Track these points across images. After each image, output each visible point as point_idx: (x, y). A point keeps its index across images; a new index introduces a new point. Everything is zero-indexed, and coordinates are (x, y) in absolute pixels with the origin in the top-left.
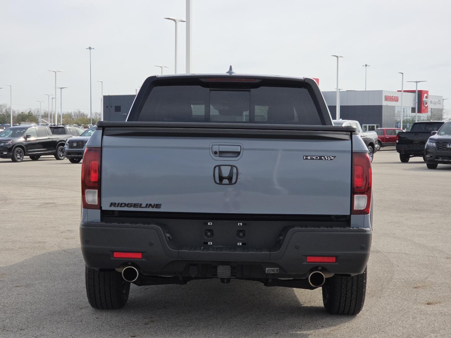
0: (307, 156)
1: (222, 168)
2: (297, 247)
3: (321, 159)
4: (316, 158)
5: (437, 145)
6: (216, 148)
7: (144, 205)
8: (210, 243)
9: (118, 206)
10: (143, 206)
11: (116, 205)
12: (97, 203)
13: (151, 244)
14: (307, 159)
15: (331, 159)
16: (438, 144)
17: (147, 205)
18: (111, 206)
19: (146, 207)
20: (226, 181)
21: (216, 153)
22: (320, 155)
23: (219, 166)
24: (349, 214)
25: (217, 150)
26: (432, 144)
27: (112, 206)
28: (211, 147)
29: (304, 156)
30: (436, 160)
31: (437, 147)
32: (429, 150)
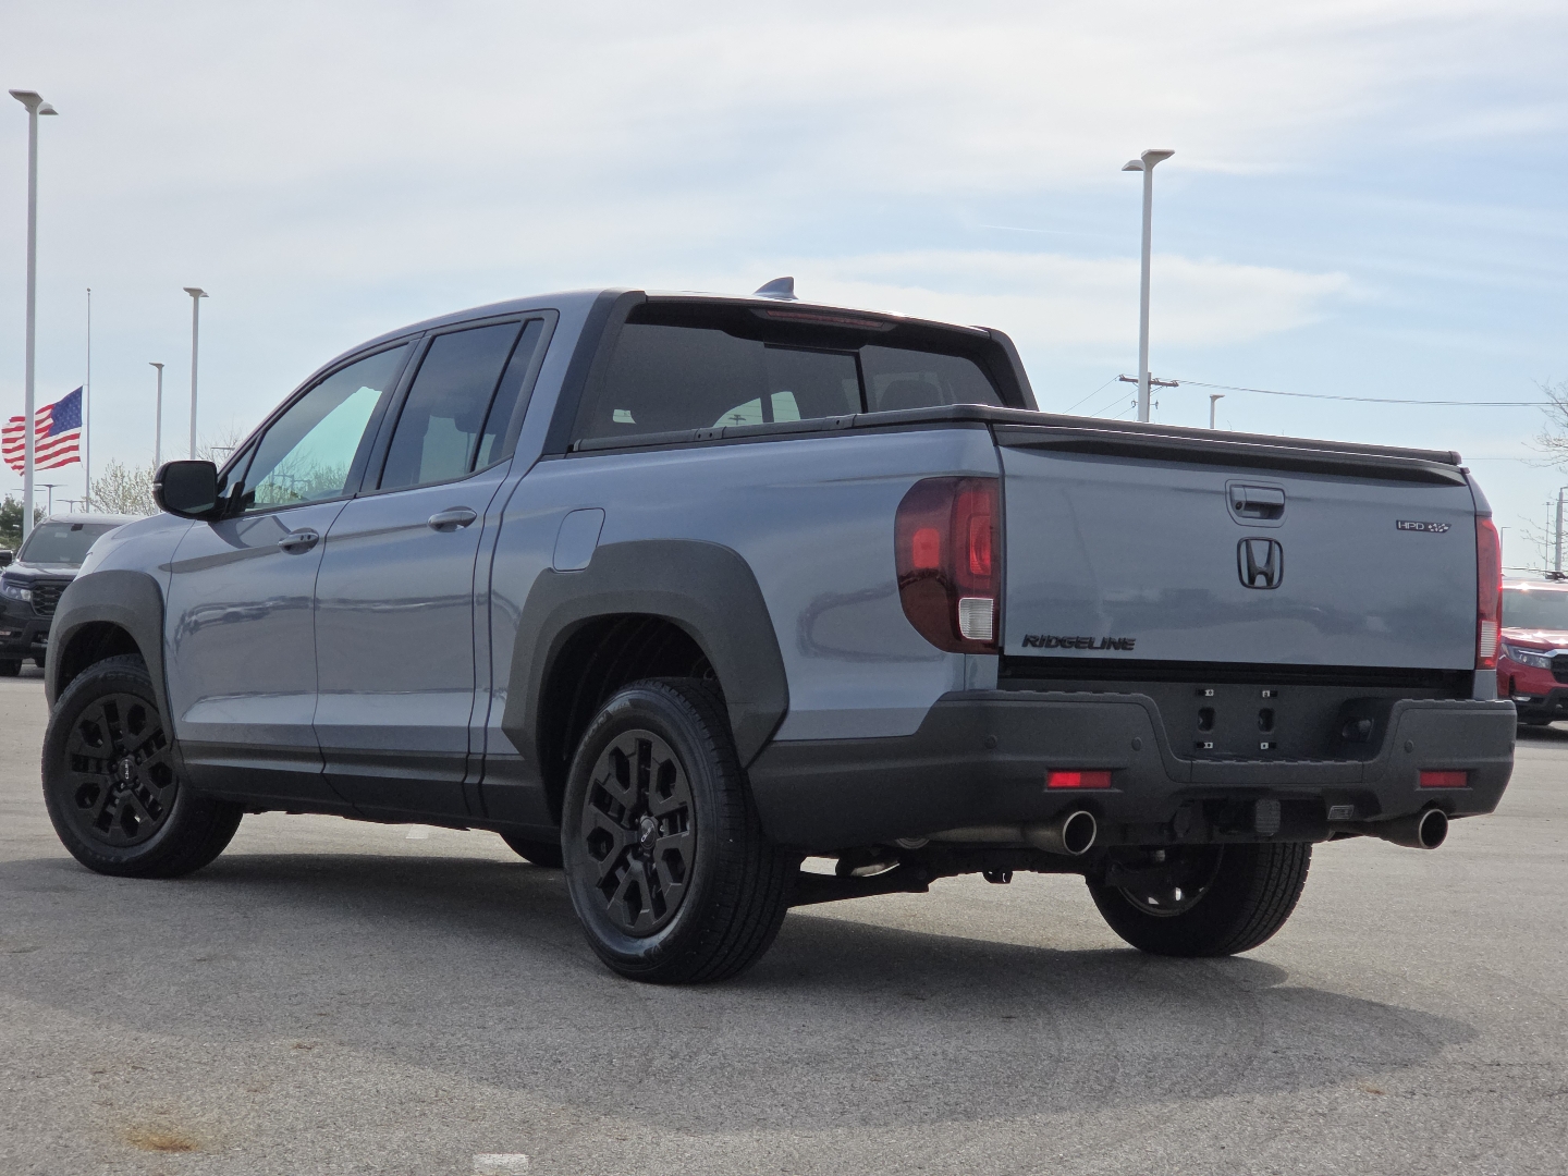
0: (1403, 523)
1: (1253, 543)
2: (1408, 749)
3: (1427, 530)
4: (1420, 526)
5: (35, 595)
6: (1241, 495)
7: (1098, 643)
8: (1209, 745)
9: (1041, 646)
10: (1095, 645)
11: (1038, 643)
12: (989, 637)
13: (1135, 746)
14: (1403, 528)
15: (1445, 531)
16: (38, 592)
17: (1104, 641)
18: (1025, 645)
19: (1102, 647)
20: (1260, 580)
21: (1238, 506)
22: (1424, 520)
23: (1247, 541)
24: (1472, 668)
25: (1243, 499)
26: (14, 591)
27: (1029, 645)
28: (1228, 490)
29: (1397, 522)
30: (34, 644)
31: (36, 603)
32: (6, 613)
